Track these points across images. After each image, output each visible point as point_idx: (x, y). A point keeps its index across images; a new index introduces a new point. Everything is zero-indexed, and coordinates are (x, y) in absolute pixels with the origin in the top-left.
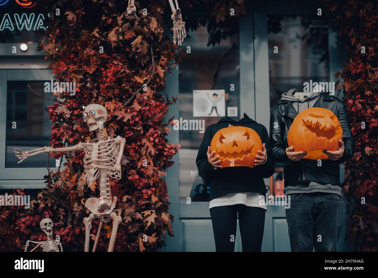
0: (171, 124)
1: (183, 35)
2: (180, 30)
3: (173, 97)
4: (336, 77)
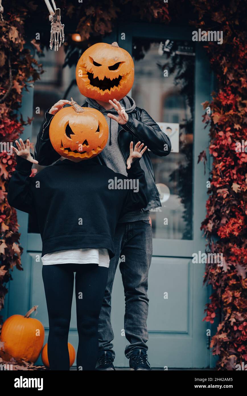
1: (61, 39)
2: (58, 34)
3: (28, 118)
4: (205, 108)
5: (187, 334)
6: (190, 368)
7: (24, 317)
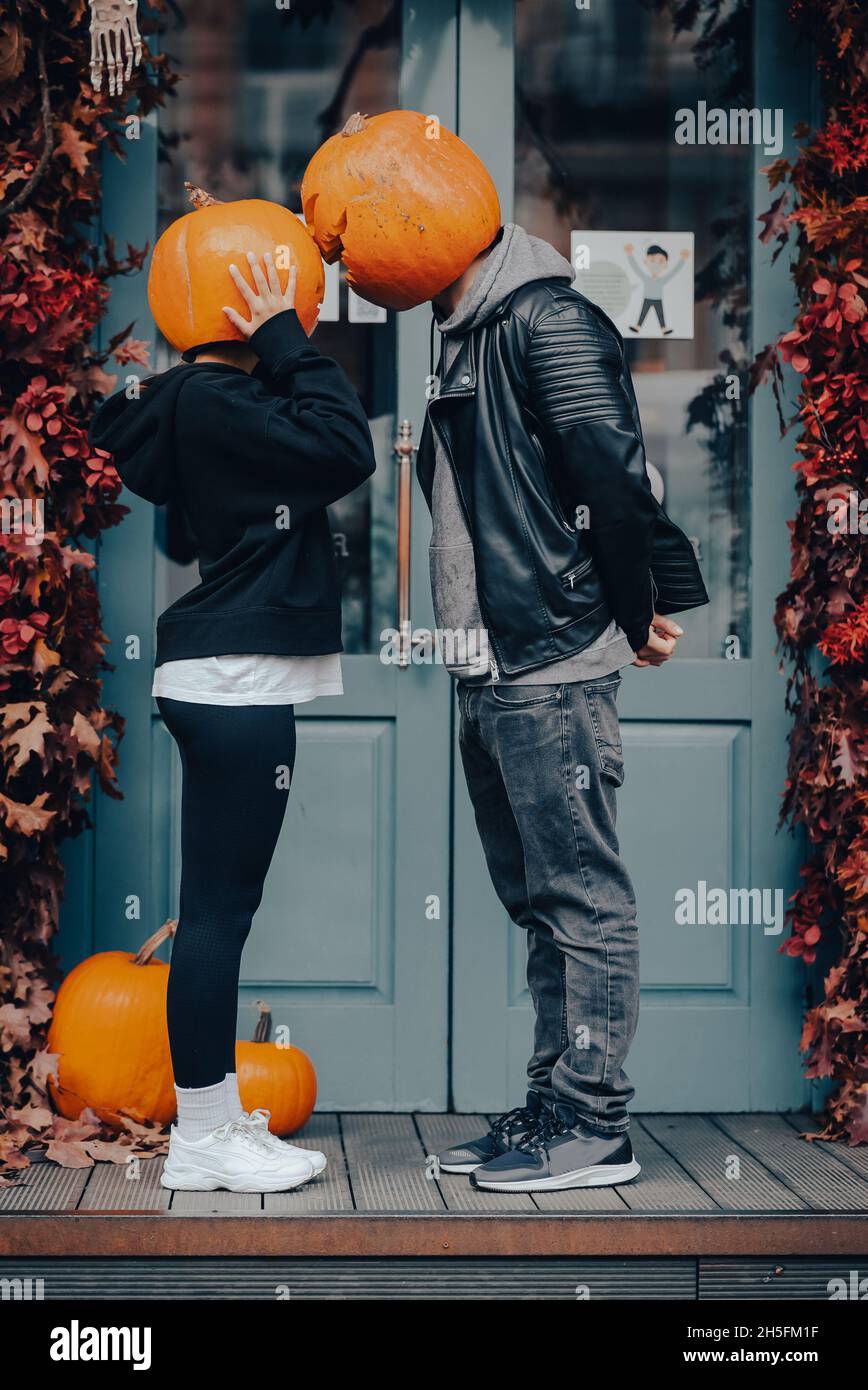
0: (119, 357)
1: (129, 53)
2: (118, 34)
3: (130, 247)
4: (774, 184)
5: (730, 991)
6: (743, 1113)
7: (131, 961)
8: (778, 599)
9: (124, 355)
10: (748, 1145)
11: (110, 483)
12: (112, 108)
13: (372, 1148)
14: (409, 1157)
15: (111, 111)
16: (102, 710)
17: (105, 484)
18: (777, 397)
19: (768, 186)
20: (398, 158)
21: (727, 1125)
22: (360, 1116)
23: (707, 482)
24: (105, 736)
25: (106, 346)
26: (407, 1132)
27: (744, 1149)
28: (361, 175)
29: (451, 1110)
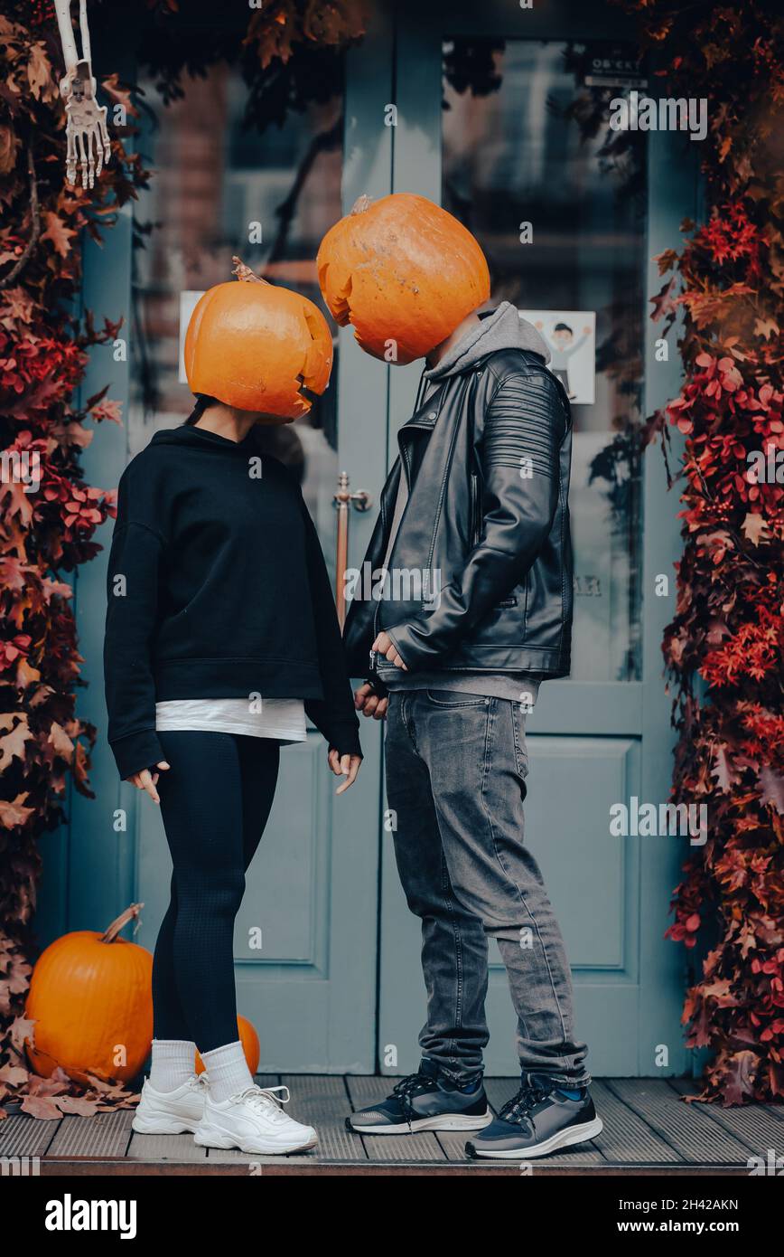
0: (95, 415)
1: (100, 153)
2: (90, 136)
3: (106, 321)
4: (663, 271)
6: (632, 1078)
7: (99, 940)
8: (665, 630)
9: (100, 413)
10: (635, 1106)
11: (85, 524)
12: (92, 200)
13: (307, 1105)
14: (339, 1113)
15: (90, 202)
16: (77, 720)
17: (81, 525)
18: (665, 455)
19: (659, 272)
20: (396, 231)
21: (617, 1088)
22: (298, 1078)
23: (609, 527)
24: (79, 743)
25: (84, 405)
26: (338, 1091)
27: (631, 1109)
28: (364, 246)
29: (378, 1073)
